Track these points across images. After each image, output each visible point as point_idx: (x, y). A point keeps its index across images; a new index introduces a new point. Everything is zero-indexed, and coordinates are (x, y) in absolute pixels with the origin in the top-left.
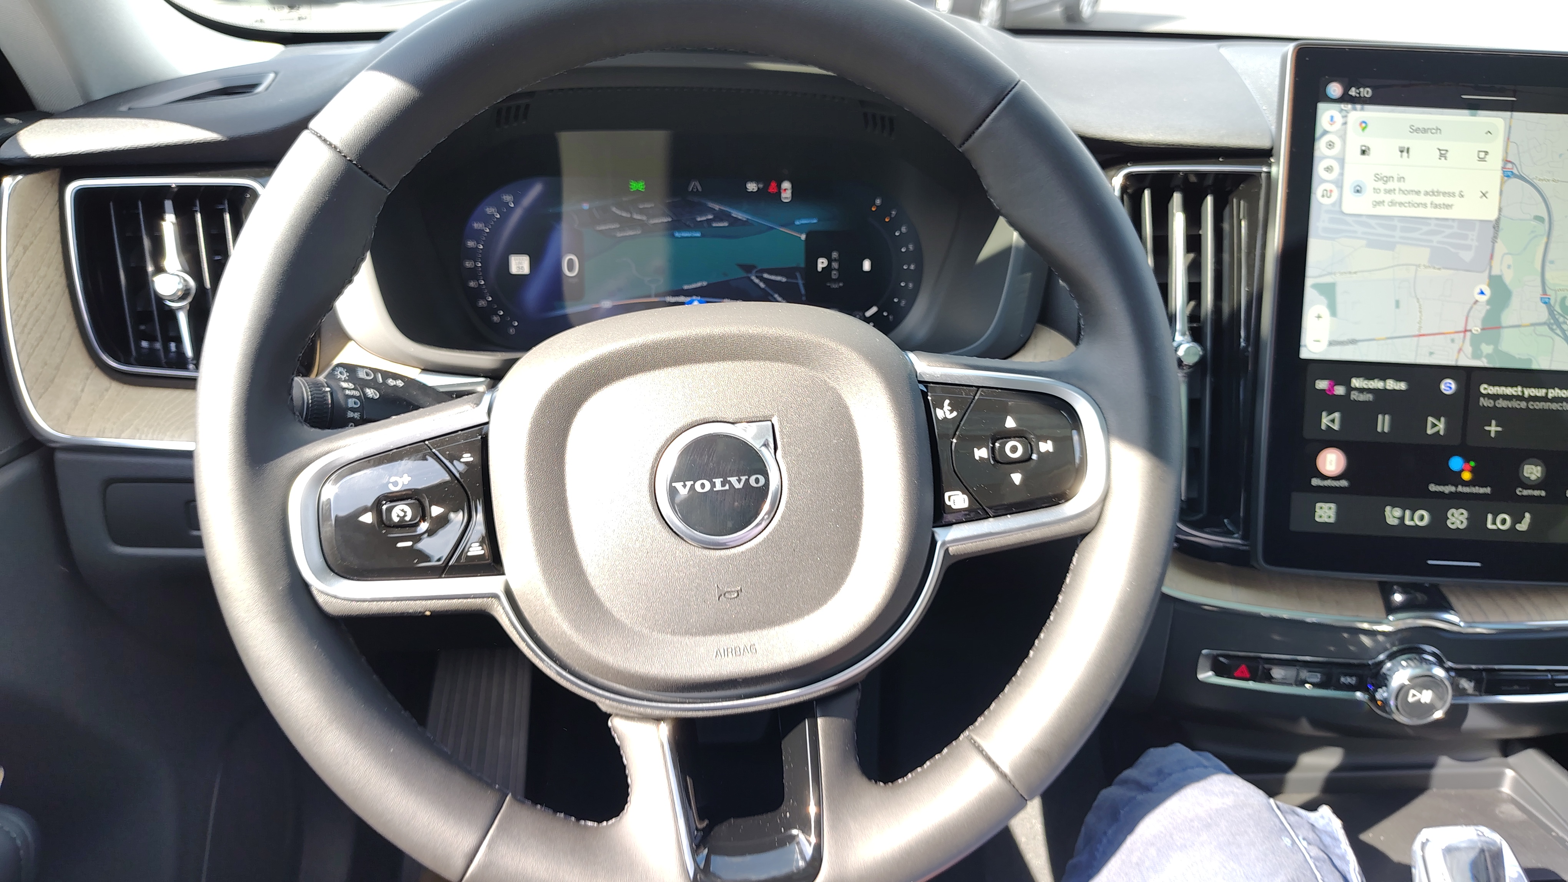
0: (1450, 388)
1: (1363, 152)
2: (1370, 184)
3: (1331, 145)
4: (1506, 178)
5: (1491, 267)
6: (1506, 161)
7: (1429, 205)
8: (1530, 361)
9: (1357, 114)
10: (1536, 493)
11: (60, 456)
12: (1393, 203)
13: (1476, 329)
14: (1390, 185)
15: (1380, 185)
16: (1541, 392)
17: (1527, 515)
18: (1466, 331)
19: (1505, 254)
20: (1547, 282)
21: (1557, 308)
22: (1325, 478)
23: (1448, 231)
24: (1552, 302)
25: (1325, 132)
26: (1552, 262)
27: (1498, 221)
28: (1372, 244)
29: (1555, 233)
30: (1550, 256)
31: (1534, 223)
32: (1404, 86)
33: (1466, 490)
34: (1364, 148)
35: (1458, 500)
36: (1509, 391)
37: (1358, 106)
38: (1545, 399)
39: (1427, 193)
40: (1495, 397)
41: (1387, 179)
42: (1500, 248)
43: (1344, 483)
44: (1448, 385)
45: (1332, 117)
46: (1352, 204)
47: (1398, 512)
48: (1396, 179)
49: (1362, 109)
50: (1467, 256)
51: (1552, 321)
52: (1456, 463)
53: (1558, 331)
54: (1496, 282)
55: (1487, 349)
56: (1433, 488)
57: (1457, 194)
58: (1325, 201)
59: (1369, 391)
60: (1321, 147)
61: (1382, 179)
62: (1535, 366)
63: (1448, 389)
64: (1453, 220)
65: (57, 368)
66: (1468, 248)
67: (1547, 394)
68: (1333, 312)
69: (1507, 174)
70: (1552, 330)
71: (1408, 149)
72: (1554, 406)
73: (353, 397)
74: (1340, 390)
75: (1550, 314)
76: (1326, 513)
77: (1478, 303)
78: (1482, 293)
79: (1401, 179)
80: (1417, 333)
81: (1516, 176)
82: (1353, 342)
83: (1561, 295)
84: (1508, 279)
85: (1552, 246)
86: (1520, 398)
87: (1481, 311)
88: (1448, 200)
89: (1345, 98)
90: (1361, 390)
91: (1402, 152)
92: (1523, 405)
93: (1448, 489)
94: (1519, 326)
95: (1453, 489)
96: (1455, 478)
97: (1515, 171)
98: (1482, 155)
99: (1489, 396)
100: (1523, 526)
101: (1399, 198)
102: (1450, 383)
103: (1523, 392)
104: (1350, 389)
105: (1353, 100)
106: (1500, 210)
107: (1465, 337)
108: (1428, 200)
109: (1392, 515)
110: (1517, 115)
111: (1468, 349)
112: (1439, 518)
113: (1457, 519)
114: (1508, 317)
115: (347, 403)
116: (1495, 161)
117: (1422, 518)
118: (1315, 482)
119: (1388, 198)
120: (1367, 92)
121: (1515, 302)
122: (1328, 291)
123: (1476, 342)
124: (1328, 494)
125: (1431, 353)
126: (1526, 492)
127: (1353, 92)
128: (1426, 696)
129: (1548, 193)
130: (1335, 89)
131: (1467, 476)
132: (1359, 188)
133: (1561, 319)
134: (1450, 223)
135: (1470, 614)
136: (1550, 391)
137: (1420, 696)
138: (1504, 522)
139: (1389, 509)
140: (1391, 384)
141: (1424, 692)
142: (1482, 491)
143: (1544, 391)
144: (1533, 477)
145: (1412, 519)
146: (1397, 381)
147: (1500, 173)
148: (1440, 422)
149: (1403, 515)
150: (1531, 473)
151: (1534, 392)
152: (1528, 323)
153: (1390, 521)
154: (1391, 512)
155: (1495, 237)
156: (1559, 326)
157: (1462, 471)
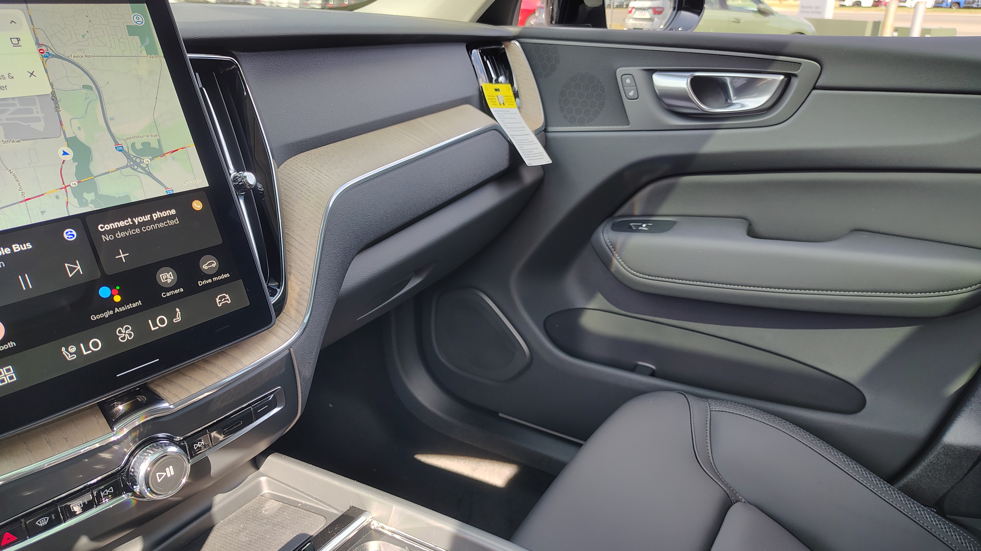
0: (73, 235)
4: (45, 59)
5: (64, 132)
6: (39, 45)
8: (128, 196)
10: (177, 291)
13: (74, 183)
16: (148, 218)
17: (177, 310)
18: (65, 187)
19: (71, 119)
20: (114, 134)
21: (131, 152)
23: (12, 109)
24: (125, 149)
26: (112, 119)
27: (53, 93)
29: (105, 97)
30: (109, 115)
31: (84, 91)
33: (122, 309)
35: (118, 319)
36: (122, 224)
38: (151, 222)
40: (113, 231)
42: (65, 116)
43: (11, 344)
44: (69, 233)
47: (72, 349)
50: (40, 126)
51: (132, 163)
52: (104, 292)
53: (139, 169)
54: (73, 142)
55: (89, 197)
56: (94, 318)
57: (6, 76)
62: (133, 200)
63: (72, 236)
64: (13, 99)
66: (37, 120)
67: (151, 217)
69: (45, 55)
70: (134, 169)
72: (161, 225)
75: (127, 158)
77: (65, 162)
78: (65, 153)
80: (23, 199)
81: (53, 56)
83: (130, 142)
84: (82, 137)
85: (107, 107)
86: (133, 226)
87: (71, 168)
92: (137, 231)
93: (107, 314)
94: (108, 173)
95: (111, 312)
96: (109, 303)
97: (51, 52)
98: (15, 41)
99: (106, 232)
100: (178, 319)
102: (71, 232)
103: (133, 222)
106: (52, 85)
107: (66, 192)
109: (69, 353)
110: (33, 7)
111: (73, 200)
112: (110, 339)
114: (96, 168)
116: (29, 45)
117: (95, 345)
121: (96, 155)
123: (77, 193)
124: (2, 358)
125: (43, 212)
126: (168, 294)
128: (170, 471)
129: (86, 67)
131: (117, 298)
133: (138, 160)
134: (11, 102)
135: (177, 396)
136: (153, 215)
137: (165, 474)
138: (162, 322)
139: (63, 349)
140: (17, 248)
141: (167, 469)
142: (135, 305)
143: (149, 216)
144: (169, 281)
145: (88, 349)
146: (21, 243)
147: (38, 55)
148: (77, 265)
149: (79, 348)
150: (166, 279)
151: (141, 219)
152: (114, 169)
153: (69, 358)
154: (67, 350)
155: (57, 108)
156: (139, 165)
157: (112, 296)
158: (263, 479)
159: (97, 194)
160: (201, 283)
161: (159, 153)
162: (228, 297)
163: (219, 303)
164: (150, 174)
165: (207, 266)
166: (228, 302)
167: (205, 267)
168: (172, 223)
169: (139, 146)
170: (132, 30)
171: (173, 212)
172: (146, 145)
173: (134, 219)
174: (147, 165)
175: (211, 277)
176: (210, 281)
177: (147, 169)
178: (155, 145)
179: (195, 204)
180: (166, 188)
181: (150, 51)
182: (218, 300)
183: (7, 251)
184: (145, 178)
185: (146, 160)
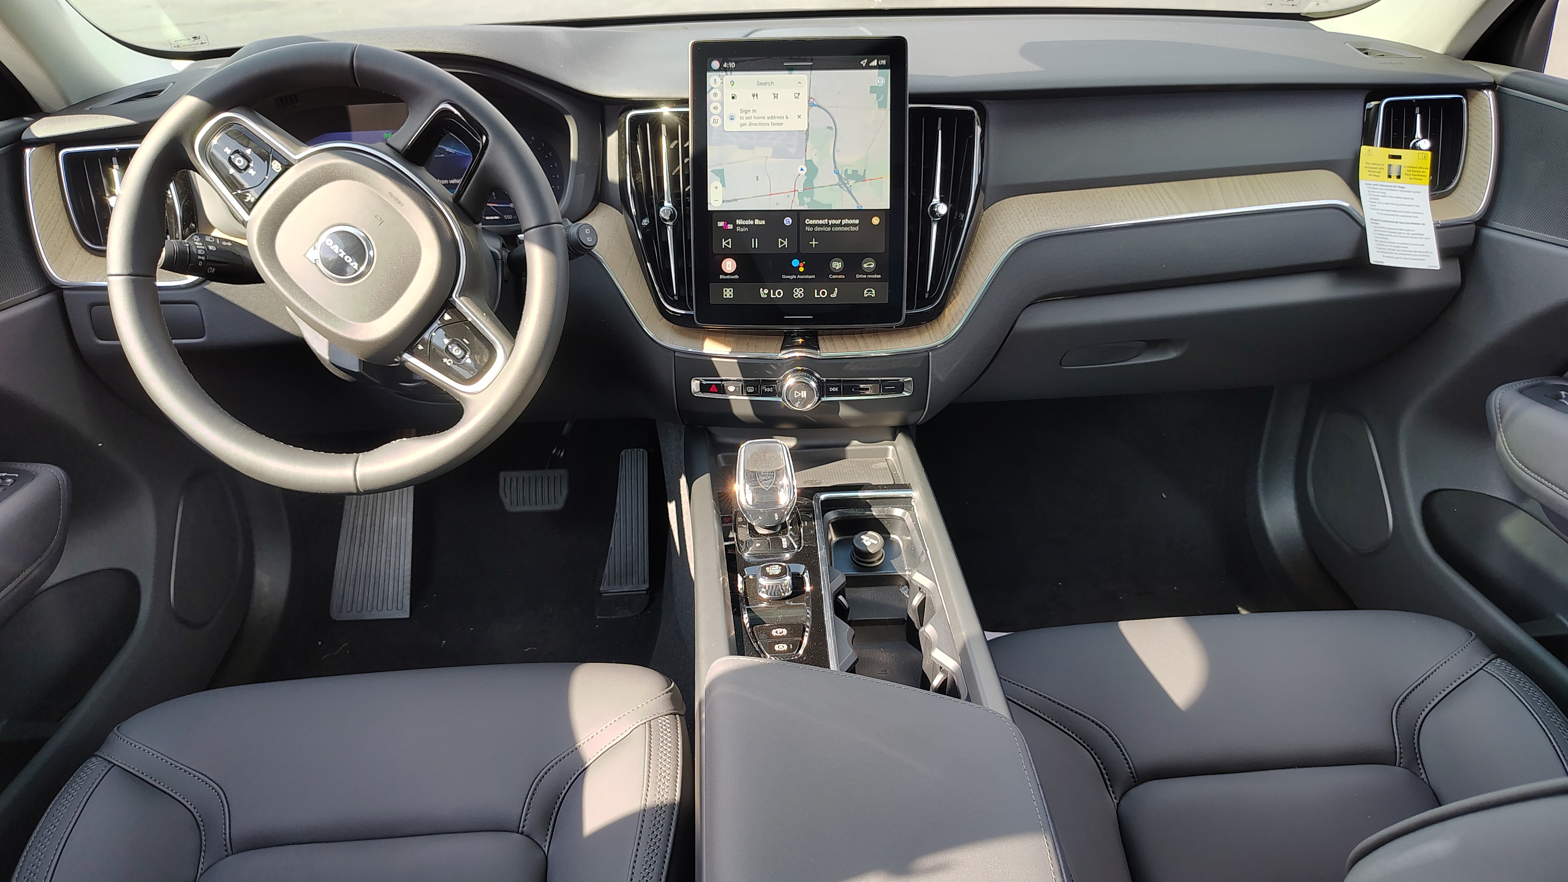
0: (790, 222)
1: (733, 98)
2: (738, 115)
3: (715, 95)
4: (810, 107)
5: (806, 156)
6: (810, 98)
7: (770, 124)
8: (830, 205)
9: (728, 77)
10: (840, 277)
11: (66, 292)
12: (750, 124)
13: (801, 189)
14: (749, 115)
15: (743, 115)
16: (838, 222)
17: (836, 289)
18: (795, 191)
19: (813, 148)
20: (836, 162)
21: (843, 176)
22: (727, 274)
23: (782, 138)
24: (840, 173)
25: (712, 88)
26: (838, 151)
27: (808, 130)
28: (741, 147)
29: (839, 135)
30: (837, 147)
31: (828, 130)
32: (752, 60)
33: (803, 277)
34: (733, 96)
35: (798, 282)
36: (821, 222)
37: (729, 73)
38: (840, 225)
39: (768, 118)
40: (814, 226)
41: (747, 112)
42: (810, 145)
43: (737, 277)
44: (788, 220)
45: (715, 80)
46: (730, 126)
47: (766, 291)
48: (751, 111)
49: (731, 74)
50: (793, 150)
51: (841, 183)
52: (795, 263)
53: (845, 188)
54: (809, 163)
55: (807, 200)
56: (784, 277)
57: (785, 117)
58: (715, 125)
59: (746, 226)
60: (710, 96)
61: (744, 111)
62: (833, 208)
64: (784, 131)
65: (62, 248)
66: (793, 146)
67: (841, 222)
68: (724, 186)
69: (811, 105)
70: (841, 187)
71: (757, 95)
72: (846, 229)
73: (201, 249)
74: (730, 227)
75: (839, 179)
76: (728, 293)
77: (800, 175)
78: (802, 170)
79: (754, 111)
80: (770, 194)
81: (816, 106)
82: (736, 200)
83: (845, 168)
84: (815, 162)
85: (837, 143)
86: (827, 225)
87: (802, 179)
88: (780, 121)
89: (721, 69)
90: (742, 226)
91: (754, 96)
92: (829, 229)
93: (792, 277)
94: (823, 187)
95: (795, 277)
96: (796, 270)
97: (815, 103)
98: (797, 95)
100: (834, 295)
101: (754, 121)
103: (828, 222)
104: (735, 226)
105: (726, 70)
106: (808, 124)
107: (795, 194)
108: (770, 121)
109: (764, 293)
110: (815, 73)
111: (797, 200)
112: (789, 293)
113: (798, 293)
114: (817, 182)
115: (197, 253)
116: (804, 97)
117: (779, 293)
118: (721, 277)
119: (748, 122)
120: (732, 65)
121: (820, 173)
122: (720, 173)
123: (801, 196)
124: (728, 283)
125: (777, 204)
126: (834, 277)
127: (725, 65)
128: (804, 394)
129: (833, 114)
130: (715, 64)
131: (801, 269)
132: (732, 117)
133: (846, 182)
134: (782, 133)
135: (827, 349)
136: (843, 221)
137: (800, 394)
138: (823, 293)
139: (761, 289)
140: (757, 222)
141: (802, 392)
142: (810, 277)
143: (840, 221)
144: (837, 268)
145: (774, 294)
146: (760, 219)
147: (807, 104)
148: (785, 241)
149: (769, 292)
150: (836, 266)
151: (834, 222)
152: (828, 184)
153: (763, 296)
154: (763, 291)
155: (807, 139)
156: (845, 185)
157: (799, 267)
158: (891, 448)
159: (812, 199)
160: (858, 276)
161: (862, 179)
162: (874, 292)
163: (866, 294)
164: (850, 192)
165: (867, 265)
166: (873, 296)
167: (865, 266)
168: (853, 229)
169: (849, 172)
170: (873, 89)
171: (857, 222)
172: (855, 172)
173: (829, 221)
174: (851, 186)
175: (867, 274)
176: (865, 276)
177: (850, 189)
178: (861, 173)
179: (874, 220)
180: (858, 204)
181: (881, 105)
182: (865, 292)
183: (752, 222)
184: (847, 194)
185: (851, 182)
